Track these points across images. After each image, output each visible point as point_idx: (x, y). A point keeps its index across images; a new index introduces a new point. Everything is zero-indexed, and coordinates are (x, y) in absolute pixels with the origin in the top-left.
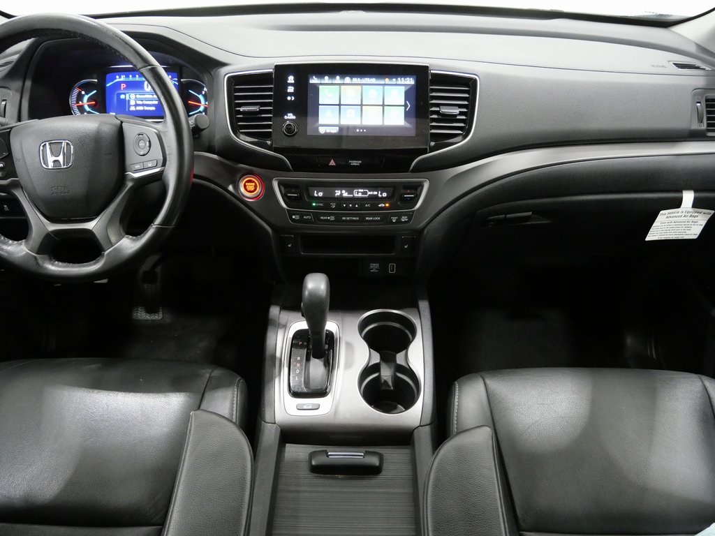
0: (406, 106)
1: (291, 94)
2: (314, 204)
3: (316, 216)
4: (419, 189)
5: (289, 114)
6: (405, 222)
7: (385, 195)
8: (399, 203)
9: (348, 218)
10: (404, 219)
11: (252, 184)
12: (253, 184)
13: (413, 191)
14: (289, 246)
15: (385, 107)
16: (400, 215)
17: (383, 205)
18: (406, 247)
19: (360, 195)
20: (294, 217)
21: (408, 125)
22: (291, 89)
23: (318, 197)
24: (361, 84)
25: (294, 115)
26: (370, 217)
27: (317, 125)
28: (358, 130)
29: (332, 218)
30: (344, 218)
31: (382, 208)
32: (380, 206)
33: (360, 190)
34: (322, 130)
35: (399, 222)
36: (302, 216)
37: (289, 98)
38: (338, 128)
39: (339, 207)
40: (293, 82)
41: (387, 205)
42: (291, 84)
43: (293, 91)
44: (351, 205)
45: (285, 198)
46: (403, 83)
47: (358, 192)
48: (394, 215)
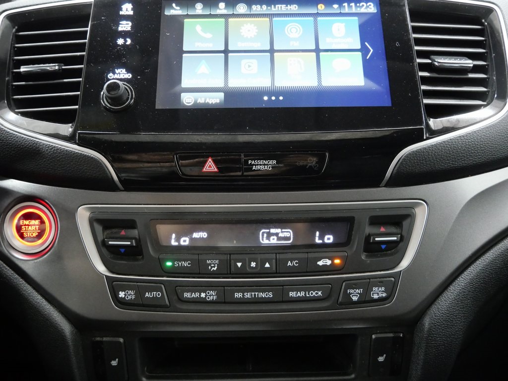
0: (364, 50)
1: (124, 34)
2: (169, 264)
3: (174, 291)
4: (405, 223)
5: (117, 71)
6: (381, 300)
7: (329, 239)
8: (363, 257)
9: (248, 295)
10: (378, 293)
11: (33, 222)
12: (37, 222)
13: (393, 229)
14: (114, 363)
15: (321, 54)
16: (367, 285)
17: (329, 262)
18: (381, 359)
19: (273, 241)
20: (122, 294)
21: (373, 86)
22: (125, 26)
23: (180, 248)
24: (271, 16)
25: (128, 71)
26: (297, 290)
27: (177, 89)
28: (266, 98)
29: (212, 295)
30: (238, 295)
31: (325, 270)
32: (320, 263)
33: (273, 231)
34: (188, 100)
35: (365, 300)
36: (140, 292)
37: (120, 41)
38: (221, 95)
39: (227, 270)
40: (131, 13)
41: (337, 261)
42: (126, 18)
43: (129, 29)
44: (253, 264)
45: (104, 250)
46: (354, 10)
47: (269, 235)
48: (353, 284)
